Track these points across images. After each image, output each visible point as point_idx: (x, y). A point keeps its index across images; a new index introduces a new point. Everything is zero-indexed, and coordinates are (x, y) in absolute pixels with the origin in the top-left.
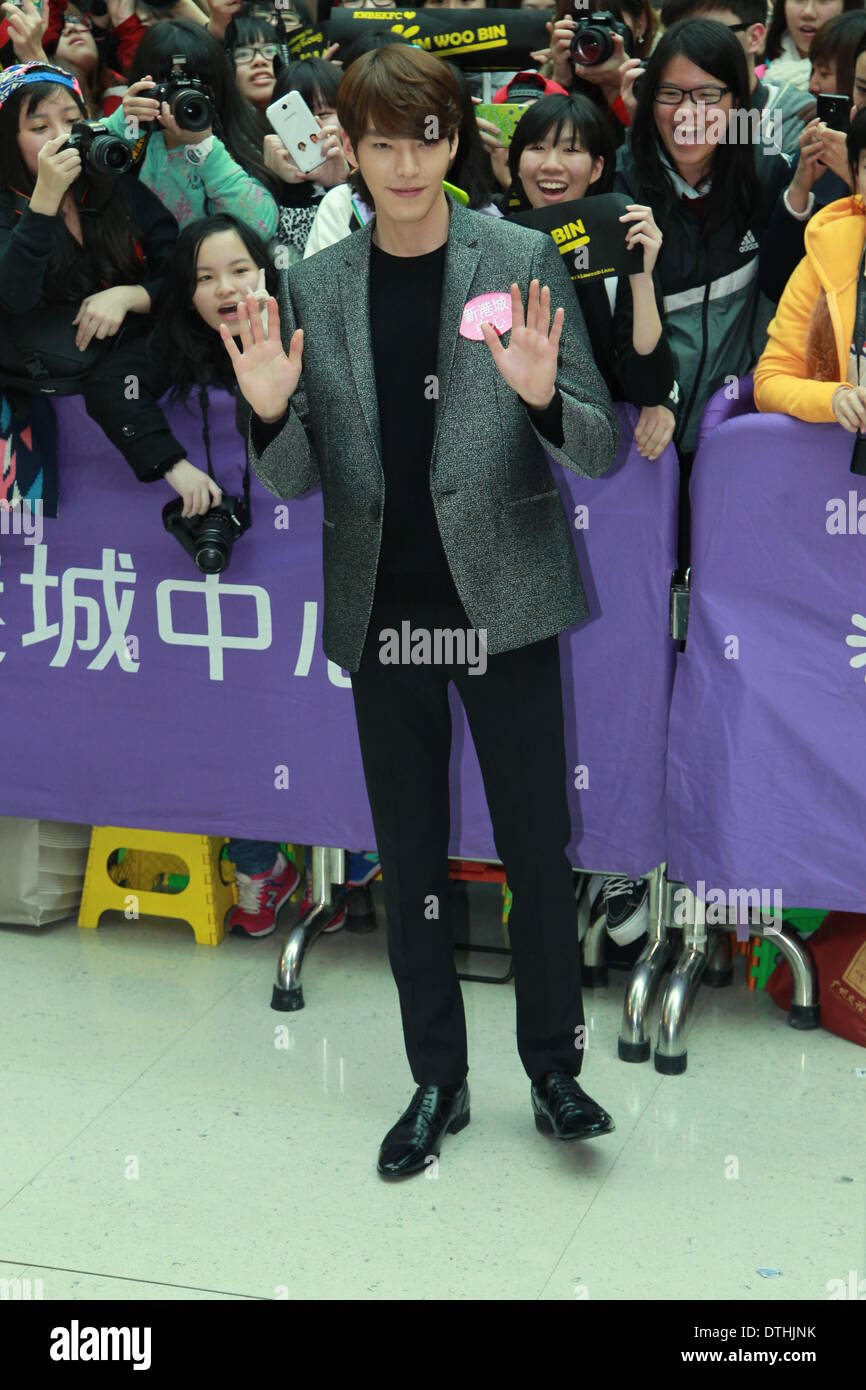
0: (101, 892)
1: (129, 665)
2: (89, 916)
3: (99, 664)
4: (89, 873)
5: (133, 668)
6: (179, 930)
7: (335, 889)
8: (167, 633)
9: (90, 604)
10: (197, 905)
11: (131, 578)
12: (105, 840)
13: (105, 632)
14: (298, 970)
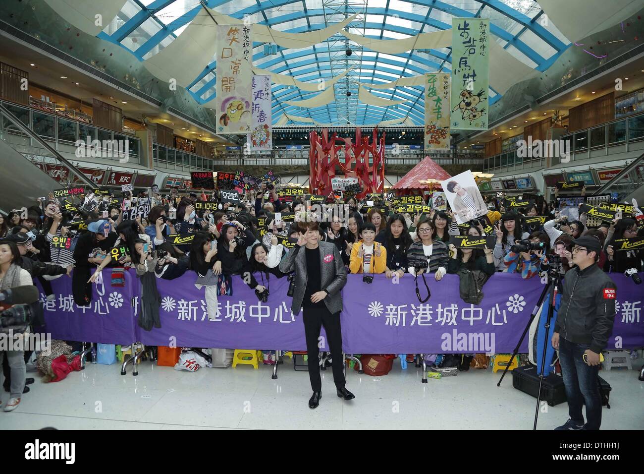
0: (236, 361)
1: (244, 321)
2: (234, 365)
3: (238, 321)
4: (234, 358)
5: (245, 321)
6: (252, 366)
7: (279, 357)
8: (251, 315)
9: (238, 310)
10: (254, 362)
11: (245, 306)
12: (237, 352)
13: (240, 315)
14: (276, 372)
